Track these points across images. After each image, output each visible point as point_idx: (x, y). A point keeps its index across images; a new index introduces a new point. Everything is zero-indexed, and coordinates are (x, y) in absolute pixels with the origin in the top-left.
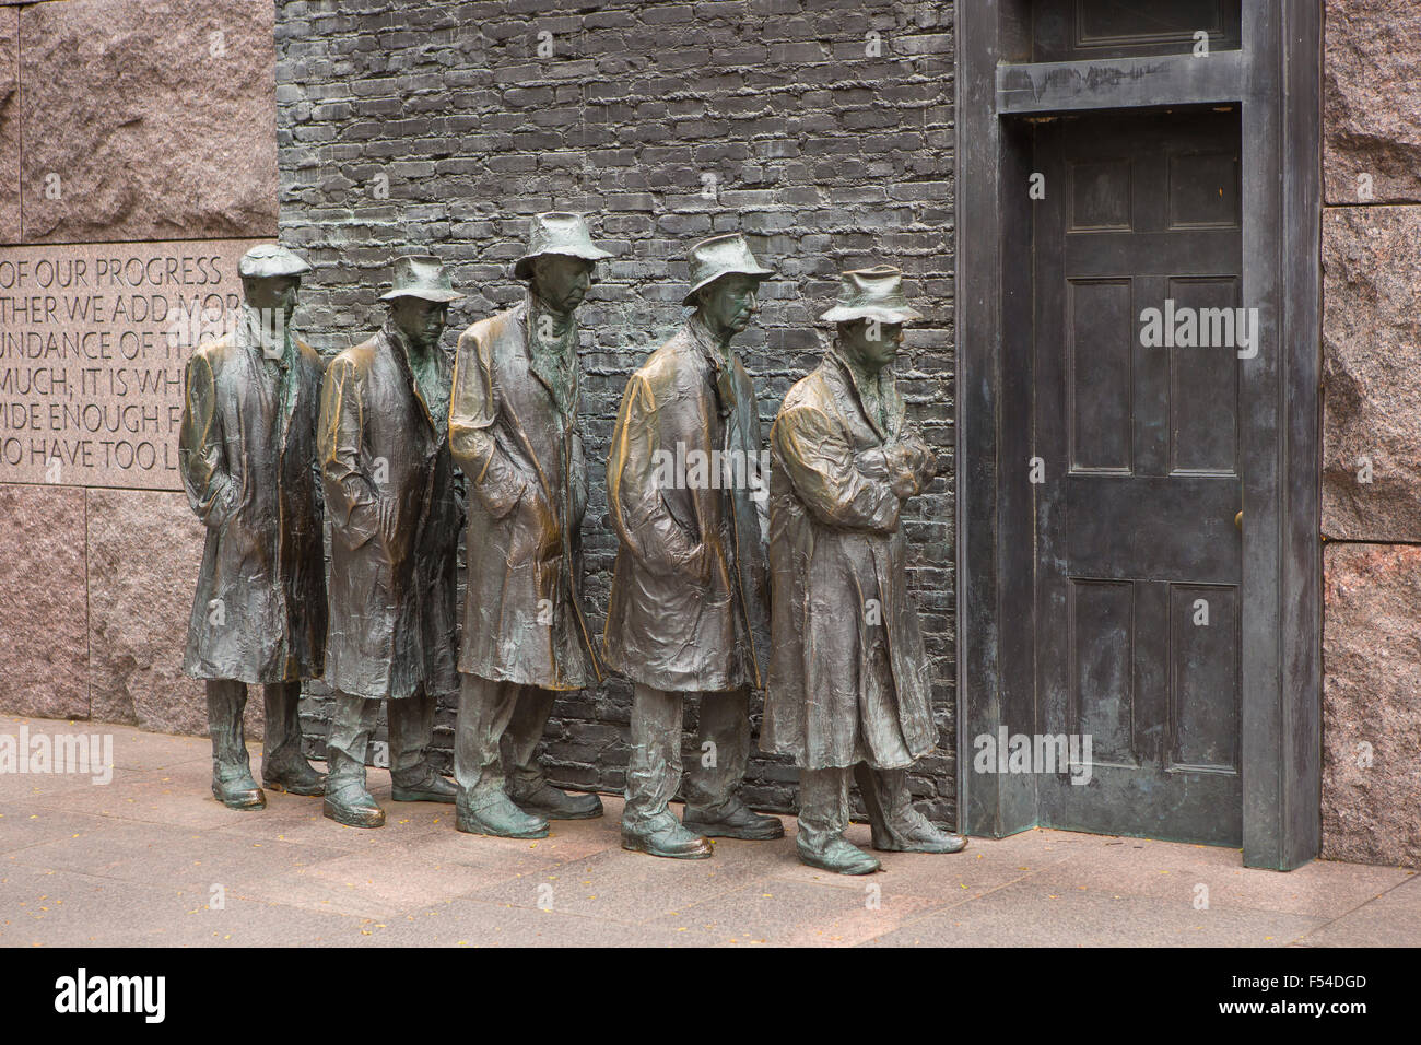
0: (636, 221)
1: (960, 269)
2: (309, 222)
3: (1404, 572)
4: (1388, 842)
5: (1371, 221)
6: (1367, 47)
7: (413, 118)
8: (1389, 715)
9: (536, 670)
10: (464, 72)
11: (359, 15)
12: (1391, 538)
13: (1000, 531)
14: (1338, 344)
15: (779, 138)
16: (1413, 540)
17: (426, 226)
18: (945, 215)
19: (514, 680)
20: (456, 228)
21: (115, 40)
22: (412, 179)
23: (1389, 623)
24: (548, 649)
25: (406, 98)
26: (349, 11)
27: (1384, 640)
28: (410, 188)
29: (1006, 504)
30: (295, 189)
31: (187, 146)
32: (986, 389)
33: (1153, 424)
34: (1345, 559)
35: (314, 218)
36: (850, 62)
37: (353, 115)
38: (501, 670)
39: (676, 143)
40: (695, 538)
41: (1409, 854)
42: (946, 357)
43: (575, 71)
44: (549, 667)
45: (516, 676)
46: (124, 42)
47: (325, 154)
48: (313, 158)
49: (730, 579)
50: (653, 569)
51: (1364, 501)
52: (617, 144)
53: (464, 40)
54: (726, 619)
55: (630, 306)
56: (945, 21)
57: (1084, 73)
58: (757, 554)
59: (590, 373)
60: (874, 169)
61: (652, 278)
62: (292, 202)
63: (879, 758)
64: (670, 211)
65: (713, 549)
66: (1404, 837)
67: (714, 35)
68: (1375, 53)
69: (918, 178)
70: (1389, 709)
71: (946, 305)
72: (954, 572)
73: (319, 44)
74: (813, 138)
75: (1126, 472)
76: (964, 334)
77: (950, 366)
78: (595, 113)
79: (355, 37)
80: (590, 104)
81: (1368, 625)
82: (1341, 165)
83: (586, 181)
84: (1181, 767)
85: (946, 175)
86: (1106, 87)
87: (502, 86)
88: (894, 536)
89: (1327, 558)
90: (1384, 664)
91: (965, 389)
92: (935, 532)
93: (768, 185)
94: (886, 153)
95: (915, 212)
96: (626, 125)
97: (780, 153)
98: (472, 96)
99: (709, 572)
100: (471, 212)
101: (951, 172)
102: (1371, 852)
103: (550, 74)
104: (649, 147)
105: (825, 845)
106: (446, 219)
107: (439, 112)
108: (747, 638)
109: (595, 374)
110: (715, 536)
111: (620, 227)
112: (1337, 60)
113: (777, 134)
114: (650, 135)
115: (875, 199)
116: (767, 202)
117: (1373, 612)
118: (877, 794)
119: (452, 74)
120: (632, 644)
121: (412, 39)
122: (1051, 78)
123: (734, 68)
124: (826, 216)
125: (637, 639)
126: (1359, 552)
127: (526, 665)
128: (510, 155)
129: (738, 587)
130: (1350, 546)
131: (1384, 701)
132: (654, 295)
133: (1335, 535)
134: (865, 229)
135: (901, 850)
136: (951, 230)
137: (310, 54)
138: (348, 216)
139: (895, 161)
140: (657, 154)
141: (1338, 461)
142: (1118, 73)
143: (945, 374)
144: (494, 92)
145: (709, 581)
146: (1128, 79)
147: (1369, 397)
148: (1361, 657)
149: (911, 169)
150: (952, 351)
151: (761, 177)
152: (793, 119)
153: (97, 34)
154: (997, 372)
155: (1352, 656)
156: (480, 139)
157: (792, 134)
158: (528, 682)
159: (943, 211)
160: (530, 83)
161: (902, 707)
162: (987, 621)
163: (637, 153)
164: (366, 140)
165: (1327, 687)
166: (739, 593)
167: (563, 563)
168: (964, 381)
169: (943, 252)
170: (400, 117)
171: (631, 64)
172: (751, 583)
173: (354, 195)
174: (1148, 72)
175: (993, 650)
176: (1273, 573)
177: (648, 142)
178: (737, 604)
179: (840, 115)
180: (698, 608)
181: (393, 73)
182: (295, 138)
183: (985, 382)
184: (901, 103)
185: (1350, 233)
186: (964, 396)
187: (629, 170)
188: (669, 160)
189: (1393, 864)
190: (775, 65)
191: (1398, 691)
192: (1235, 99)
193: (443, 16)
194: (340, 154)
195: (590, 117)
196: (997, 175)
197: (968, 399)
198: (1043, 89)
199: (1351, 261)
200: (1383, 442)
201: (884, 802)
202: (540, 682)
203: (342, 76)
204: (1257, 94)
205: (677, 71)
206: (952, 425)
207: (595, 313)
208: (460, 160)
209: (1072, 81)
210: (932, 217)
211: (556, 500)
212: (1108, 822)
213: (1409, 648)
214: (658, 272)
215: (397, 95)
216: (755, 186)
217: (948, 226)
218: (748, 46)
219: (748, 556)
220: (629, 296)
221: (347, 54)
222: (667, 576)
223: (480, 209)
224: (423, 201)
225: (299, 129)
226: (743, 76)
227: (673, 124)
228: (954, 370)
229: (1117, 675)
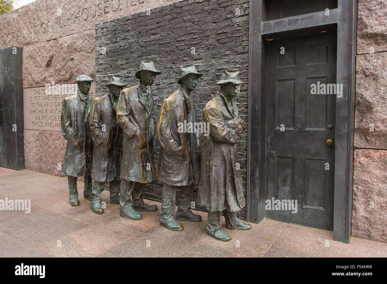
0: (168, 70)
1: (250, 76)
2: (101, 76)
3: (382, 157)
4: (374, 234)
5: (373, 58)
6: (373, 8)
7: (122, 51)
8: (376, 198)
9: (139, 178)
10: (132, 40)
11: (111, 30)
12: (378, 148)
13: (259, 143)
14: (363, 93)
15: (203, 47)
16: (386, 149)
17: (124, 75)
18: (245, 63)
19: (133, 180)
20: (130, 75)
21: (69, 43)
22: (121, 65)
23: (377, 172)
24: (142, 173)
25: (120, 47)
26: (109, 30)
27: (375, 177)
28: (121, 67)
29: (261, 137)
30: (98, 69)
31: (81, 63)
32: (256, 107)
33: (301, 116)
34: (362, 153)
35: (102, 75)
36: (221, 27)
37: (110, 52)
38: (129, 178)
39: (178, 51)
40: (180, 144)
41: (381, 238)
42: (245, 99)
43: (156, 37)
44: (142, 177)
45: (133, 179)
46: (70, 43)
47: (104, 61)
48: (102, 62)
49: (189, 156)
50: (169, 153)
51: (370, 137)
52: (164, 53)
53: (132, 33)
54: (188, 166)
55: (167, 90)
56: (247, 13)
57: (287, 21)
58: (196, 149)
59: (158, 106)
60: (227, 53)
61: (172, 83)
62: (98, 71)
63: (232, 209)
64: (176, 67)
65: (185, 148)
66: (380, 233)
67: (187, 24)
68: (376, 9)
69: (239, 54)
70: (376, 196)
71: (246, 86)
72: (247, 154)
73: (103, 38)
74: (211, 46)
75: (292, 129)
76: (251, 93)
77: (247, 101)
78: (160, 46)
79: (110, 35)
80: (159, 44)
81: (369, 172)
82: (363, 43)
83: (157, 62)
84: (307, 207)
85: (246, 53)
86: (293, 24)
87: (140, 42)
88: (235, 145)
89: (355, 153)
90: (375, 183)
91: (250, 107)
92: (241, 144)
93: (200, 59)
94: (230, 49)
95: (237, 62)
96: (167, 48)
97: (203, 51)
98: (134, 45)
99: (184, 154)
100: (133, 71)
101: (248, 52)
102: (368, 236)
103: (150, 38)
104: (172, 53)
105: (215, 232)
106: (128, 73)
107: (127, 49)
108: (193, 171)
109: (159, 106)
110: (185, 144)
111: (165, 72)
112: (362, 13)
113: (202, 47)
114: (172, 50)
115: (227, 60)
116: (199, 63)
117: (371, 168)
118: (228, 214)
119: (129, 41)
120: (163, 172)
121: (121, 34)
122: (277, 24)
123: (192, 32)
124: (214, 65)
125: (164, 171)
126: (366, 151)
127: (136, 176)
128: (141, 58)
129: (191, 158)
130: (363, 150)
131: (374, 194)
132: (172, 87)
133: (359, 147)
134: (224, 68)
135: (234, 229)
136: (248, 66)
137: (102, 40)
138: (108, 74)
139: (232, 50)
140: (173, 54)
141: (363, 126)
142: (297, 20)
143: (245, 103)
144: (138, 44)
145: (183, 156)
146: (300, 21)
147: (376, 107)
148: (367, 181)
149: (236, 52)
150: (247, 97)
151: (198, 57)
152: (206, 42)
153: (66, 42)
154: (259, 102)
155: (364, 181)
156: (135, 55)
157: (206, 46)
158: (136, 181)
159: (245, 62)
160: (146, 41)
161: (238, 193)
162: (256, 167)
163: (169, 55)
164: (112, 57)
165: (355, 189)
166: (191, 159)
167: (147, 150)
168: (250, 105)
169: (245, 72)
170: (119, 51)
171: (168, 34)
172: (195, 156)
173: (110, 69)
174: (307, 18)
175: (257, 175)
176: (345, 157)
177: (171, 51)
178: (191, 162)
179: (218, 40)
180: (181, 163)
181: (118, 42)
182: (99, 58)
183: (256, 105)
184: (234, 35)
185: (366, 61)
186: (250, 109)
187: (167, 58)
188: (176, 55)
189: (377, 240)
190: (202, 30)
191: (380, 191)
192: (335, 22)
193: (128, 28)
194: (107, 61)
195: (159, 47)
196: (261, 51)
197: (251, 109)
198: (274, 27)
199: (367, 69)
200: (380, 120)
201: (230, 216)
202: (139, 181)
203: (108, 44)
204: (343, 20)
205: (179, 34)
206: (247, 116)
207: (159, 92)
208: (131, 60)
209: (283, 24)
210: (242, 64)
211: (145, 134)
212: (286, 219)
213: (383, 179)
214: (173, 82)
215: (118, 47)
216: (197, 60)
217: (246, 65)
218: (195, 26)
219: (194, 149)
220: (167, 88)
221: (109, 39)
222: (172, 155)
223: (135, 70)
224: (123, 69)
225: (99, 56)
226: (194, 33)
227: (177, 47)
228: (248, 102)
229: (289, 181)
